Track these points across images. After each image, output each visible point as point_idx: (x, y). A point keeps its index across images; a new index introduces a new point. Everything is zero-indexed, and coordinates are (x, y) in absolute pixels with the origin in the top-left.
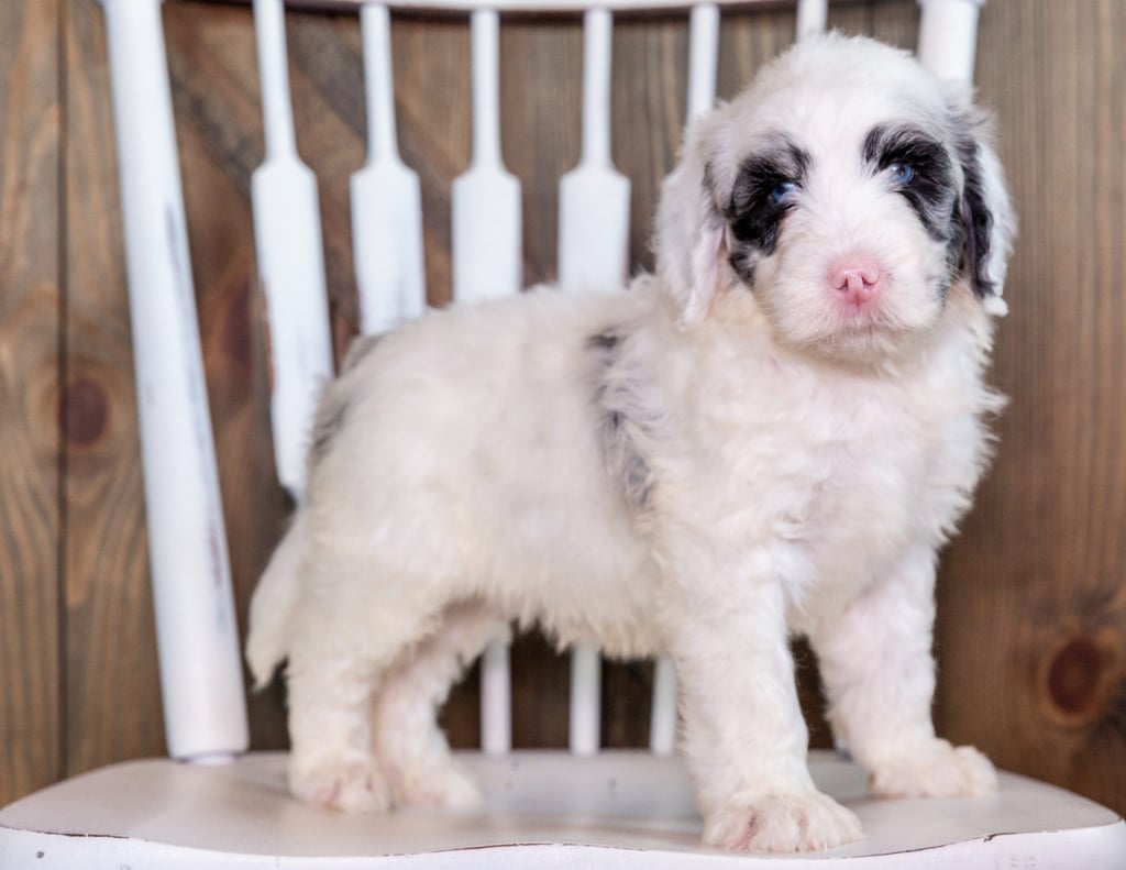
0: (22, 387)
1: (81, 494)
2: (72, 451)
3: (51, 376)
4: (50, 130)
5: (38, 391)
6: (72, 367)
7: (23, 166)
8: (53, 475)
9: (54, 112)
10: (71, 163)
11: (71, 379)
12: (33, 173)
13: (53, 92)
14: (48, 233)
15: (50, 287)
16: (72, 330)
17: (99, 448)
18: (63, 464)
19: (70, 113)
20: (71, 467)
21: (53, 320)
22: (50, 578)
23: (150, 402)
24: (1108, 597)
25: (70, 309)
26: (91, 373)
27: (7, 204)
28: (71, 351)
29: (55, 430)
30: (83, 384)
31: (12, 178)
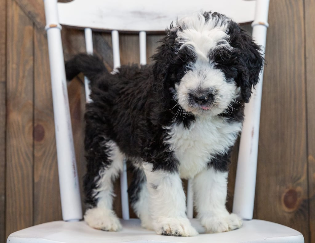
0: (24, 127)
1: (38, 154)
2: (36, 142)
3: (31, 124)
4: (31, 63)
5: (28, 127)
6: (35, 121)
7: (24, 72)
8: (31, 149)
9: (32, 58)
10: (35, 70)
11: (36, 125)
12: (26, 74)
13: (32, 53)
14: (30, 88)
15: (31, 102)
16: (36, 112)
17: (42, 142)
18: (33, 146)
19: (35, 58)
20: (35, 147)
21: (31, 110)
22: (31, 175)
23: (58, 130)
24: (299, 179)
25: (35, 107)
26: (41, 123)
27: (20, 81)
28: (36, 118)
29: (31, 138)
30: (39, 126)
31: (21, 75)
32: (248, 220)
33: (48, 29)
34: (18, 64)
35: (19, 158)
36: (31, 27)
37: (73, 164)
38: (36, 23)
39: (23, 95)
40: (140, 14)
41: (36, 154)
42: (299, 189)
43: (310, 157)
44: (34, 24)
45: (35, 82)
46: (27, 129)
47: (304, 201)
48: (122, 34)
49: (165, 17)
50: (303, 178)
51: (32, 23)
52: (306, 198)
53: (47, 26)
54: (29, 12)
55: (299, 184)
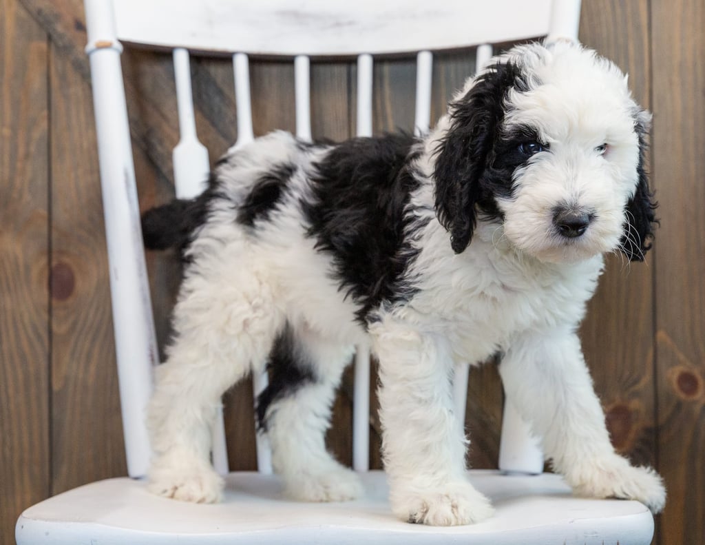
0: (28, 268)
1: (60, 329)
2: (54, 302)
3: (43, 261)
4: (44, 124)
5: (39, 267)
6: (54, 256)
7: (28, 144)
8: (45, 316)
9: (45, 113)
10: (54, 142)
11: (54, 263)
12: (33, 149)
13: (45, 103)
14: (41, 181)
15: (44, 212)
16: (55, 235)
17: (70, 301)
18: (50, 311)
19: (53, 114)
20: (55, 312)
21: (45, 230)
22: (44, 374)
23: (117, 278)
24: (636, 382)
25: (54, 223)
26: (66, 260)
27: (19, 165)
28: (54, 248)
29: (45, 292)
30: (61, 266)
31: (21, 151)
32: (534, 475)
33: (92, 51)
34: (14, 129)
35: (17, 336)
36: (44, 45)
37: (148, 352)
38: (55, 36)
39: (27, 197)
40: (297, 17)
41: (55, 327)
42: (635, 404)
43: (661, 335)
44: (50, 38)
45: (53, 166)
46: (35, 272)
47: (647, 430)
48: (256, 61)
49: (351, 23)
50: (646, 379)
51: (45, 35)
52: (650, 423)
53: (91, 46)
54: (40, 12)
55: (636, 394)
